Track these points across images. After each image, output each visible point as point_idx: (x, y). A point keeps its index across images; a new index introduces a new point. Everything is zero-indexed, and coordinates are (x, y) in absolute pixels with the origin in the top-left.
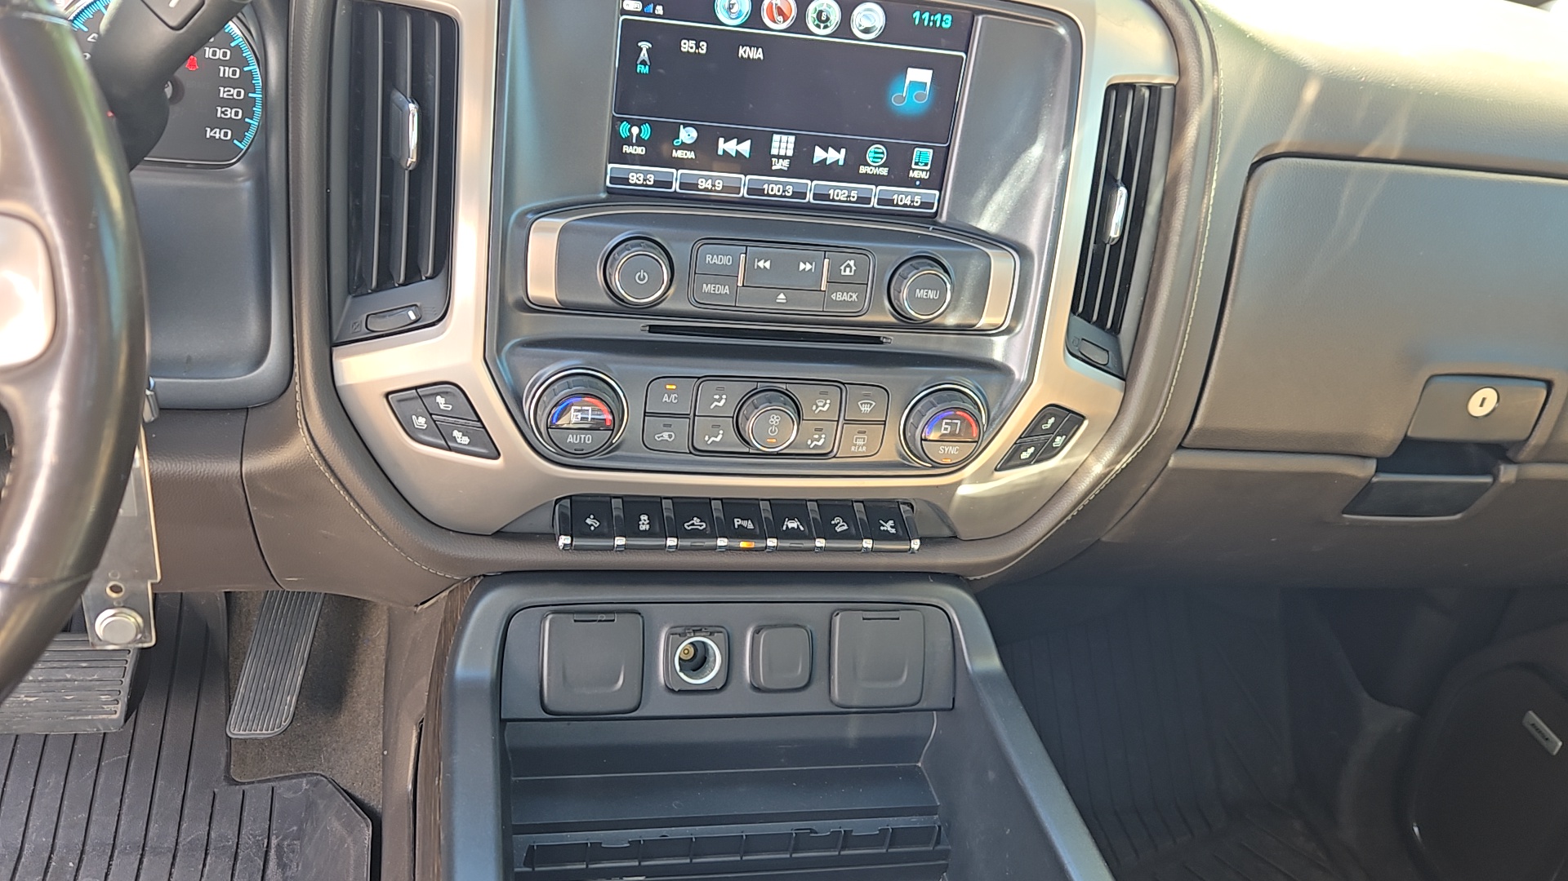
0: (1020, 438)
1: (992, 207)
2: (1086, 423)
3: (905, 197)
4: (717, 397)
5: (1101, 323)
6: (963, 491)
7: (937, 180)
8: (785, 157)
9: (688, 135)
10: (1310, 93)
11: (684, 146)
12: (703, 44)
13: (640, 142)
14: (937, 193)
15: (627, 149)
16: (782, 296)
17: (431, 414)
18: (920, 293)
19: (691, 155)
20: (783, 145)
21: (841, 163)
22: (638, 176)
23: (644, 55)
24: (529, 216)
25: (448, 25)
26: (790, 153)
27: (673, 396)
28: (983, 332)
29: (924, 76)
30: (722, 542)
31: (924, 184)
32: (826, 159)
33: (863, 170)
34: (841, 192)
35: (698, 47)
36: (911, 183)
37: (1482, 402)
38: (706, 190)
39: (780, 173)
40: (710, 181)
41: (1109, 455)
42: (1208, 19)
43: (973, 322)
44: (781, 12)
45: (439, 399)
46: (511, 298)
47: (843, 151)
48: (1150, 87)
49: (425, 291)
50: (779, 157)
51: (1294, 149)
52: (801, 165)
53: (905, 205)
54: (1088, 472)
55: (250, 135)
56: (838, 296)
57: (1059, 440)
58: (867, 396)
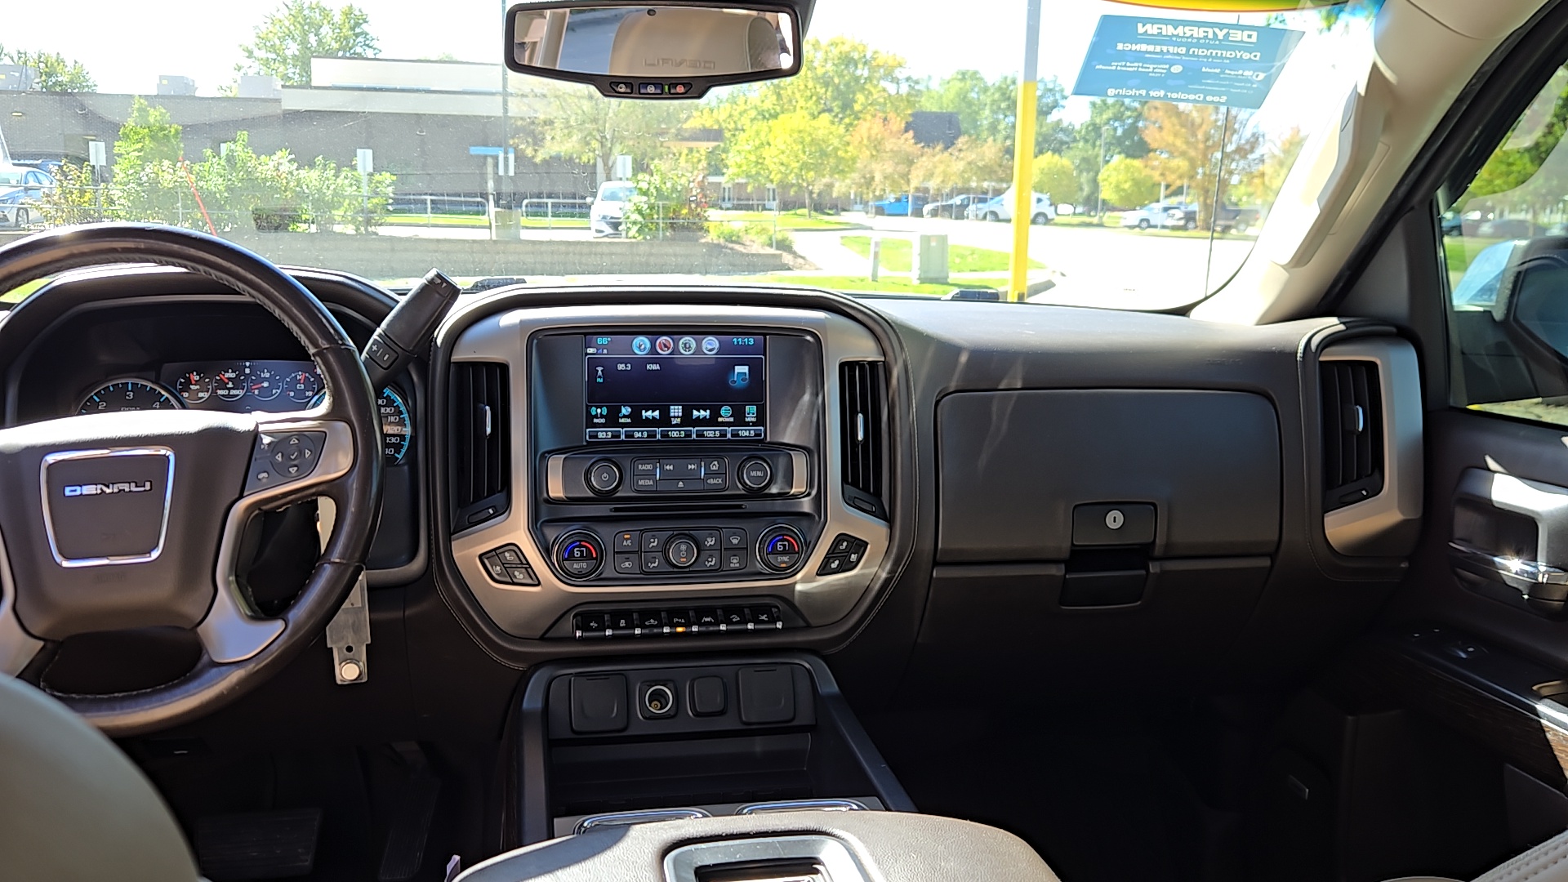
0: (827, 554)
1: (789, 430)
2: (869, 547)
3: (745, 433)
4: (652, 540)
5: (866, 489)
6: (799, 587)
7: (761, 420)
8: (678, 417)
9: (626, 410)
10: (964, 358)
11: (625, 416)
12: (629, 365)
13: (602, 416)
14: (762, 428)
15: (595, 421)
16: (681, 483)
17: (503, 564)
18: (753, 474)
19: (629, 420)
20: (676, 411)
21: (708, 417)
22: (604, 434)
23: (600, 373)
24: (546, 455)
25: (504, 368)
26: (680, 414)
27: (629, 541)
28: (795, 496)
29: (745, 369)
30: (666, 630)
31: (754, 424)
32: (699, 416)
33: (720, 419)
34: (710, 433)
35: (626, 367)
36: (747, 424)
37: (1115, 519)
38: (638, 438)
39: (676, 425)
40: (639, 433)
41: (888, 567)
42: (895, 327)
43: (788, 491)
44: (665, 346)
45: (507, 554)
46: (541, 499)
47: (708, 411)
48: (870, 363)
49: (499, 497)
50: (675, 417)
51: (959, 388)
52: (687, 420)
53: (746, 436)
54: (879, 578)
55: (403, 451)
56: (711, 481)
57: (854, 557)
58: (734, 534)
